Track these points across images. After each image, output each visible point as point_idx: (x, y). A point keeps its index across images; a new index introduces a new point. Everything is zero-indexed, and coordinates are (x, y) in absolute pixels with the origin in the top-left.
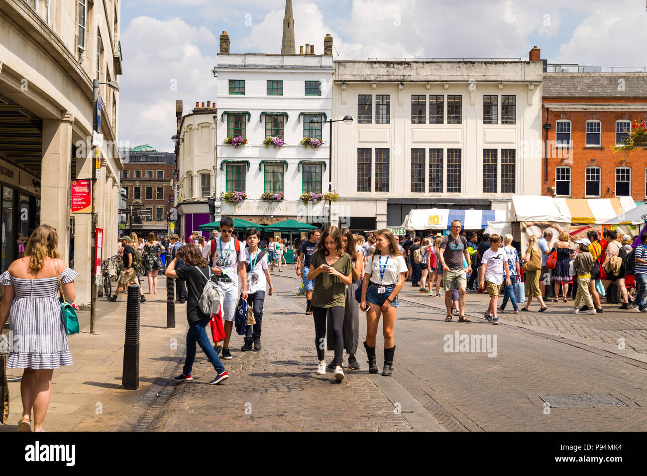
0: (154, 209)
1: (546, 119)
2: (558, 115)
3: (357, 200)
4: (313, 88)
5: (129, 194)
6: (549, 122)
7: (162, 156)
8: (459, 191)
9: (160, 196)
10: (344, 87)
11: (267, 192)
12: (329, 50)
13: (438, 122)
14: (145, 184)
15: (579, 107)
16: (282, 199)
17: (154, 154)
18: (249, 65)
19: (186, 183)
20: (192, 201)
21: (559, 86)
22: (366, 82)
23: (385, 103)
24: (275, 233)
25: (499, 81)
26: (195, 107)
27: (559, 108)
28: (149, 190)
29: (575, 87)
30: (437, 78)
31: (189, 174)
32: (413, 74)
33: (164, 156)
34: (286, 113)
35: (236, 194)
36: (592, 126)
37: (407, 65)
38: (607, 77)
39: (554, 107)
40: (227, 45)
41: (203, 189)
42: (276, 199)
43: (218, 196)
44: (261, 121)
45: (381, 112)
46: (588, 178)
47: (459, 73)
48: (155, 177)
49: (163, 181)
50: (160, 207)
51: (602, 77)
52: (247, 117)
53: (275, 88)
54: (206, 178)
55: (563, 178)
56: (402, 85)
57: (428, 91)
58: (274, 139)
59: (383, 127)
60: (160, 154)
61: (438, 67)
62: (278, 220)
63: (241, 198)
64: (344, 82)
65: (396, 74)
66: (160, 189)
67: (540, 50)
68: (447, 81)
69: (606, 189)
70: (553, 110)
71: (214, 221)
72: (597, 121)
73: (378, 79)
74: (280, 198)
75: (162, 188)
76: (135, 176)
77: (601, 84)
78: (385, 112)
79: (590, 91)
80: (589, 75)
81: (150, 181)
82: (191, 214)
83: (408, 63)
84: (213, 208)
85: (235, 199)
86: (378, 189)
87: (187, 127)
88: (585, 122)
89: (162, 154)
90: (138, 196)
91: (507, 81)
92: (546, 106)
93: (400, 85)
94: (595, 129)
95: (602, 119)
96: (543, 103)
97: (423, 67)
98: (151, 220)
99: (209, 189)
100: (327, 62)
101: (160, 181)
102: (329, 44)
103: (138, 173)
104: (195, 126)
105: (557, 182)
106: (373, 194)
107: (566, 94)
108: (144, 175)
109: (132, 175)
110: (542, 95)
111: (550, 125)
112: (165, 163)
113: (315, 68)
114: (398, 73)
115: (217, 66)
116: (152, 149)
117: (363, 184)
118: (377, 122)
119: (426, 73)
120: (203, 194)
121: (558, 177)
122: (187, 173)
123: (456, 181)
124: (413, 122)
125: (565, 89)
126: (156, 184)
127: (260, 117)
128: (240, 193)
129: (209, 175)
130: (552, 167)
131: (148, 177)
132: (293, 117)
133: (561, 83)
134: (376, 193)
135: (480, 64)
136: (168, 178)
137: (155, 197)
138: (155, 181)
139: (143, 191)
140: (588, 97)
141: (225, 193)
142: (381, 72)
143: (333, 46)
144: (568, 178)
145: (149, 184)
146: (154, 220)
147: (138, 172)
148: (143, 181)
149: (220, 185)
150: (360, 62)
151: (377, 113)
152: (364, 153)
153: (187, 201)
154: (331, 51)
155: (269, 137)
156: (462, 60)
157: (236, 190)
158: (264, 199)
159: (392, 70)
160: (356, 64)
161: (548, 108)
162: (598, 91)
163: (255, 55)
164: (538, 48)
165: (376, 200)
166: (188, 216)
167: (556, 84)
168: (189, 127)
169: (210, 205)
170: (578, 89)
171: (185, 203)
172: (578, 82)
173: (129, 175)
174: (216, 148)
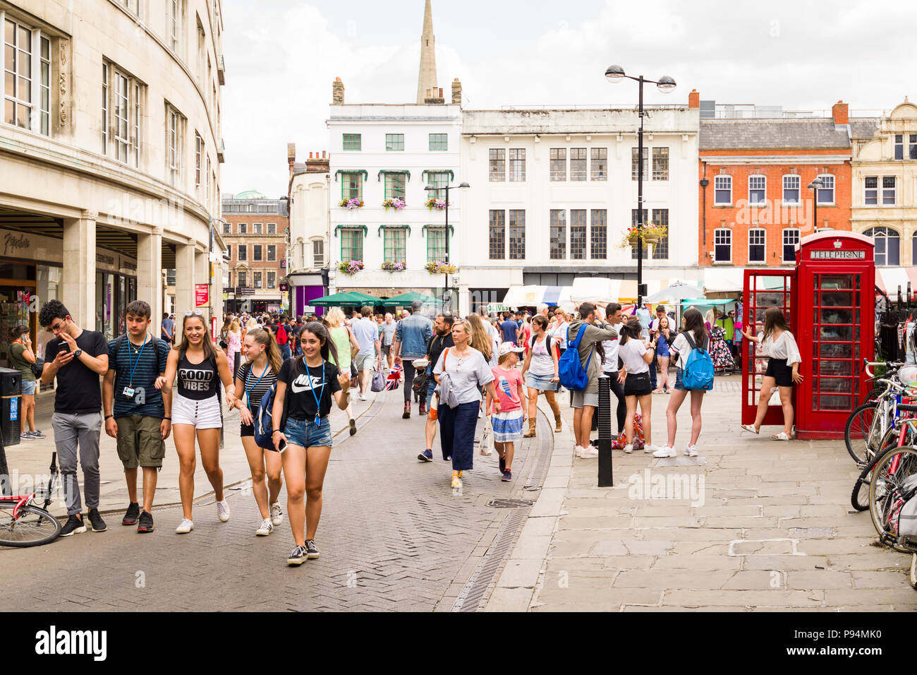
0: (265, 274)
1: (703, 175)
2: (717, 169)
3: (489, 268)
4: (438, 142)
5: (232, 254)
6: (707, 178)
7: (274, 204)
8: (605, 257)
9: (271, 257)
10: (473, 140)
11: (388, 261)
12: (457, 97)
13: (579, 179)
14: (252, 242)
15: (740, 160)
16: (405, 268)
17: (264, 202)
18: (365, 117)
19: (297, 250)
20: (303, 271)
21: (721, 135)
22: (498, 135)
23: (519, 158)
24: (397, 307)
25: (649, 132)
26: (308, 158)
27: (718, 162)
28: (258, 249)
29: (738, 136)
30: (579, 129)
31: (300, 240)
32: (550, 124)
33: (277, 204)
34: (408, 171)
35: (352, 263)
36: (755, 181)
37: (544, 114)
38: (777, 124)
39: (712, 160)
40: (341, 93)
41: (316, 258)
42: (397, 268)
43: (332, 266)
44: (379, 180)
45: (515, 168)
46: (752, 241)
47: (604, 123)
48: (265, 232)
49: (274, 237)
50: (271, 271)
51: (771, 124)
52: (364, 175)
53: (395, 142)
54: (318, 246)
55: (723, 242)
56: (539, 137)
57: (569, 144)
58: (395, 201)
59: (518, 185)
60: (271, 203)
61: (579, 116)
62: (400, 293)
63: (358, 268)
64: (473, 135)
65: (532, 124)
66: (271, 248)
67: (698, 93)
68: (589, 133)
69: (771, 253)
70: (711, 164)
71: (328, 294)
72: (761, 176)
73: (512, 132)
74: (401, 268)
75: (274, 246)
76: (239, 230)
77: (769, 133)
78: (520, 168)
79: (755, 141)
80: (756, 122)
81: (259, 237)
82: (302, 287)
83: (545, 112)
84: (326, 279)
85: (352, 269)
86: (513, 256)
87: (297, 187)
88: (747, 177)
89: (273, 202)
90: (243, 257)
91: (657, 132)
92: (702, 160)
93: (536, 137)
94: (759, 185)
95: (766, 174)
96: (699, 155)
97: (562, 117)
98: (260, 288)
99: (321, 258)
100: (454, 111)
101: (271, 237)
102: (457, 90)
103: (243, 227)
104: (306, 187)
105: (716, 246)
106: (507, 261)
107: (728, 145)
108: (251, 229)
109: (235, 230)
110: (698, 147)
111: (707, 181)
112: (277, 214)
113: (441, 119)
114: (534, 123)
115: (329, 118)
116: (260, 196)
117: (496, 250)
118: (511, 180)
119: (566, 124)
120: (315, 263)
121: (718, 241)
122: (298, 239)
123: (601, 246)
124: (553, 180)
125: (727, 139)
126: (267, 242)
127: (379, 176)
128: (358, 263)
129: (321, 242)
130: (710, 228)
131: (256, 232)
132: (416, 174)
133: (723, 132)
134: (511, 260)
135: (628, 111)
136: (281, 233)
137: (265, 259)
138: (265, 237)
139: (250, 250)
140: (752, 148)
141: (340, 262)
142: (515, 122)
143: (462, 93)
144: (728, 241)
145: (257, 242)
146: (265, 287)
147: (242, 225)
148: (250, 237)
149: (335, 254)
150: (491, 111)
151: (512, 170)
152: (497, 215)
153: (298, 272)
154: (460, 98)
155: (389, 198)
156: (608, 108)
157: (353, 259)
158: (385, 269)
159: (528, 120)
160: (486, 114)
161: (705, 162)
162: (765, 141)
163: (372, 105)
164: (697, 91)
165: (510, 268)
166: (299, 289)
167: (718, 132)
168: (299, 188)
169: (323, 276)
170: (742, 138)
171: (295, 274)
172: (743, 130)
173: (231, 230)
174: (329, 212)
